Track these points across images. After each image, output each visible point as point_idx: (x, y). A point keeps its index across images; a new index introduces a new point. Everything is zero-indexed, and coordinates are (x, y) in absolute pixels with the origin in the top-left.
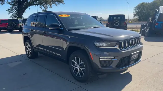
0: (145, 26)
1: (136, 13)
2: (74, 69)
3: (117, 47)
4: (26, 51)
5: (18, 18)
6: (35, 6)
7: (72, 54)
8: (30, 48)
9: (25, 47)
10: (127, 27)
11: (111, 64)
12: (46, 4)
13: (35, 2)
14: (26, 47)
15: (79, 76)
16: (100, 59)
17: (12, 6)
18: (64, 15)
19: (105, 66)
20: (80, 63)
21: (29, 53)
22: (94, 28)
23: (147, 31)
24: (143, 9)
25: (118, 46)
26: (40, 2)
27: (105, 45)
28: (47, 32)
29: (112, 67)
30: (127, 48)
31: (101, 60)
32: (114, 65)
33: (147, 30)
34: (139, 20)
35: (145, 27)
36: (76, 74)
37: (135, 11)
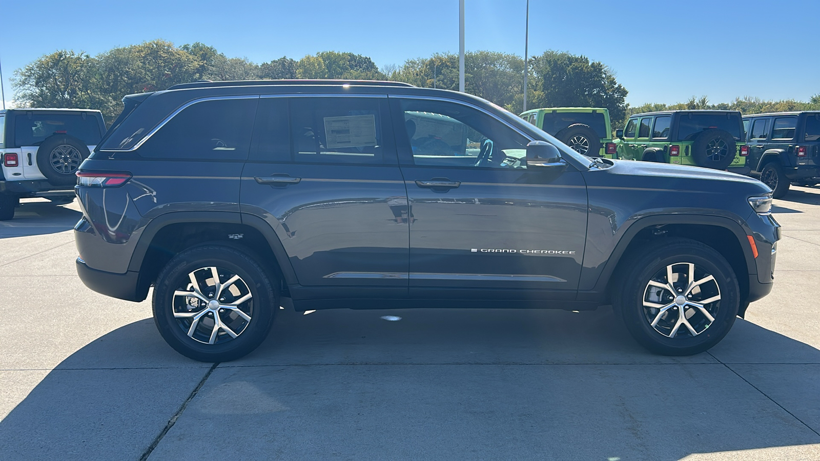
2: (651, 316)
4: (175, 324)
14: (179, 293)
21: (219, 326)
28: (455, 184)
36: (668, 331)
37: (21, 93)
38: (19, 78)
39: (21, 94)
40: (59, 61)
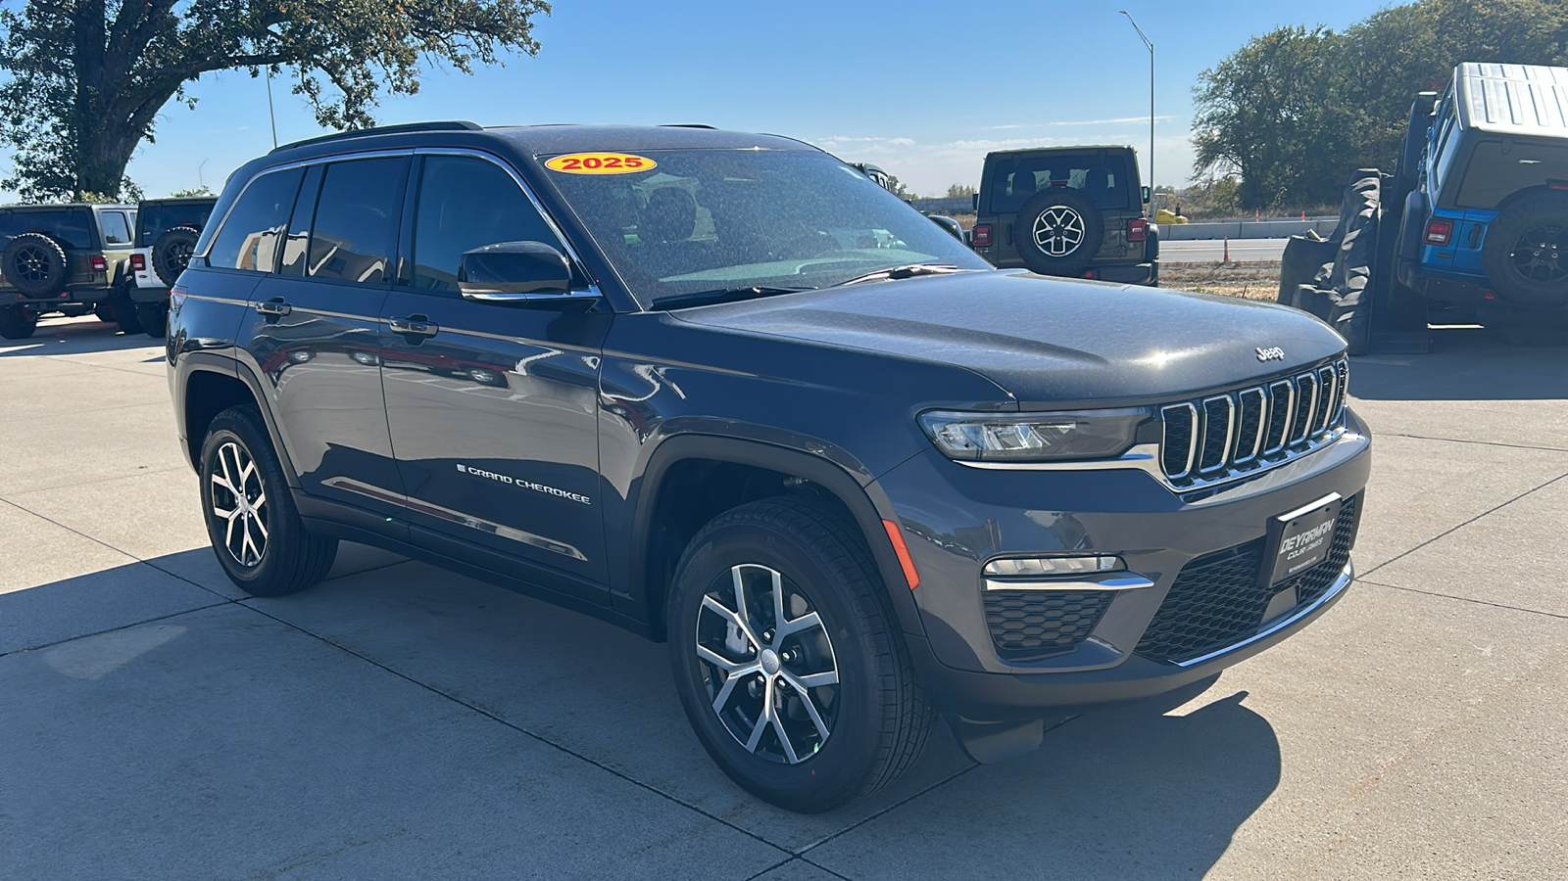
0: (1330, 251)
1: (1224, 133)
2: (718, 685)
3: (1148, 458)
4: (216, 526)
5: (85, 195)
6: (255, 74)
7: (700, 535)
8: (252, 489)
9: (195, 479)
10: (1156, 265)
11: (1088, 630)
12: (359, 55)
13: (251, 35)
14: (216, 478)
15: (781, 751)
16: (985, 576)
17: (13, 80)
18: (601, 156)
19: (1031, 652)
20: (785, 627)
21: (247, 538)
22: (896, 275)
23: (1353, 299)
24: (1285, 90)
25: (1153, 449)
26: (299, 30)
27: (1026, 439)
28: (430, 330)
29: (1102, 655)
30: (1229, 464)
31: (992, 585)
32: (1117, 638)
33: (1343, 293)
34: (1253, 197)
35: (1329, 267)
36: (747, 732)
37: (1206, 114)
38: (1206, 86)
39: (1205, 116)
40: (1275, 47)
